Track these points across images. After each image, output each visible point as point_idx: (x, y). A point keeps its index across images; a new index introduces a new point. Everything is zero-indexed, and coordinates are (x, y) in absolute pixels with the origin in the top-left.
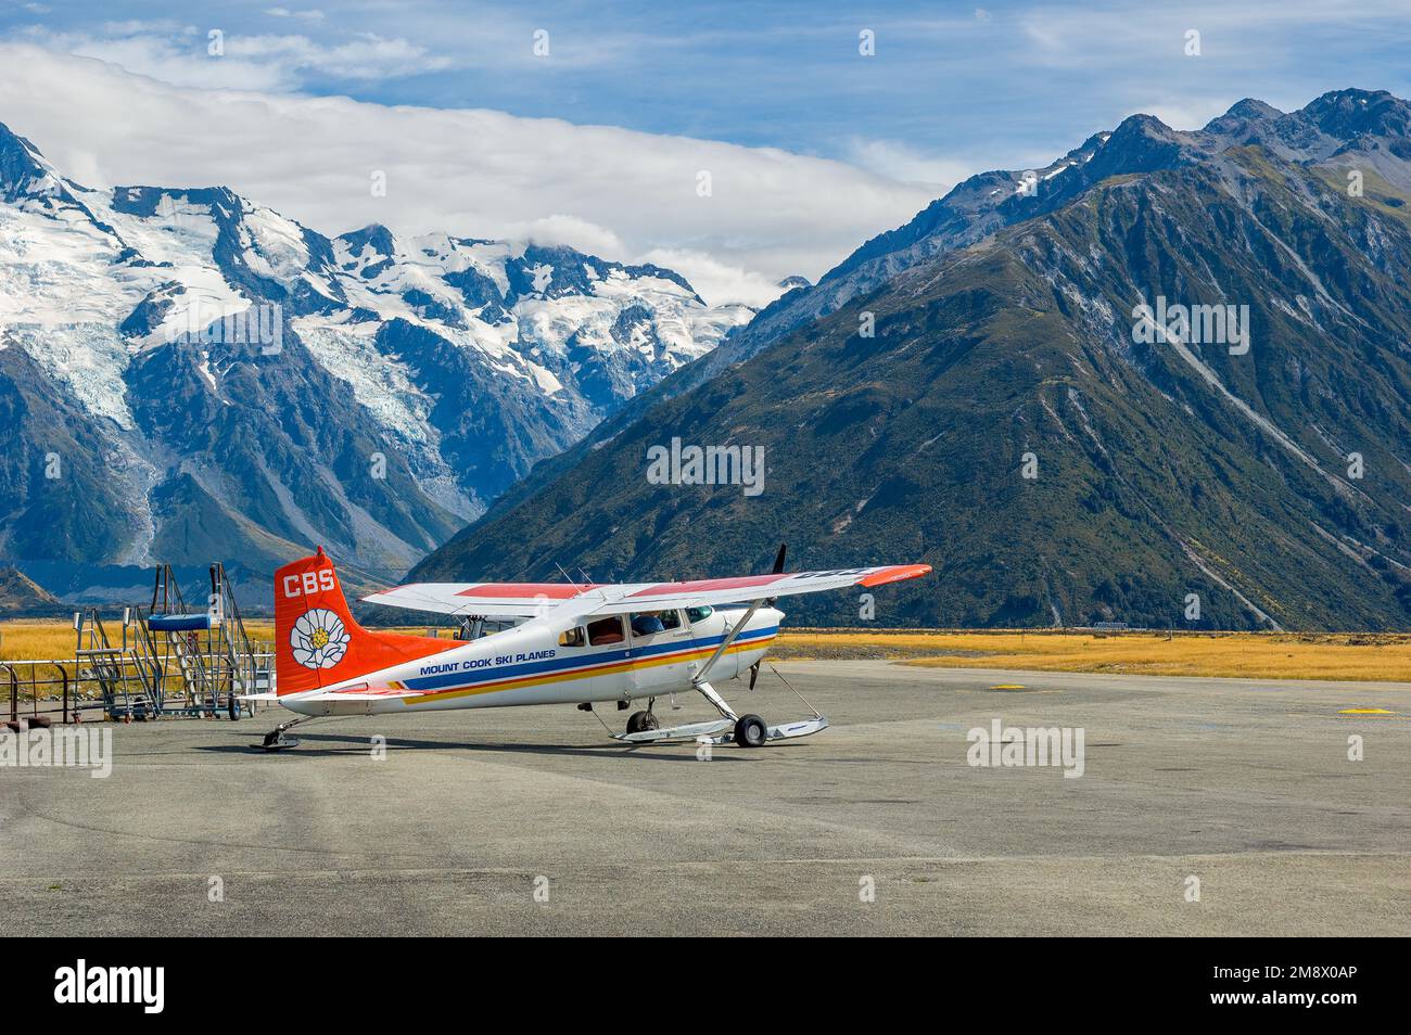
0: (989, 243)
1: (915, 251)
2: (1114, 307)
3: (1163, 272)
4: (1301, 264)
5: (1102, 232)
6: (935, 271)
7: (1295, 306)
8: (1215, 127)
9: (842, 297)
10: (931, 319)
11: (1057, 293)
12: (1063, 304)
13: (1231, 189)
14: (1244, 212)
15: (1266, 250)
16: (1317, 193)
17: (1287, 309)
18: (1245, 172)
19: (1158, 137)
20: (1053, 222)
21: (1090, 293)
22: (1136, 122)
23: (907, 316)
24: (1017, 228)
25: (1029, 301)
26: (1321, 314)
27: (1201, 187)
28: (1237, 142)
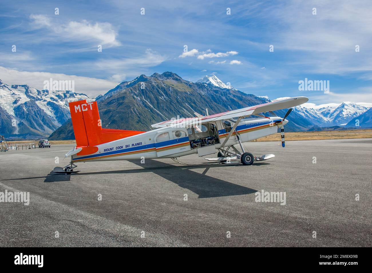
0: (125, 90)
1: (116, 91)
2: (140, 98)
3: (146, 94)
4: (162, 93)
5: (138, 89)
6: (118, 94)
7: (162, 98)
8: (152, 76)
9: (107, 97)
10: (118, 100)
11: (133, 97)
12: (134, 98)
13: (154, 84)
14: (155, 86)
15: (158, 91)
16: (164, 84)
17: (161, 98)
18: (155, 82)
19: (145, 77)
20: (132, 88)
21: (137, 96)
22: (142, 75)
23: (115, 99)
24: (128, 89)
25: (130, 98)
26: (165, 99)
27: (150, 83)
28: (154, 78)
